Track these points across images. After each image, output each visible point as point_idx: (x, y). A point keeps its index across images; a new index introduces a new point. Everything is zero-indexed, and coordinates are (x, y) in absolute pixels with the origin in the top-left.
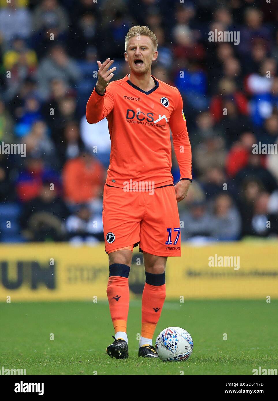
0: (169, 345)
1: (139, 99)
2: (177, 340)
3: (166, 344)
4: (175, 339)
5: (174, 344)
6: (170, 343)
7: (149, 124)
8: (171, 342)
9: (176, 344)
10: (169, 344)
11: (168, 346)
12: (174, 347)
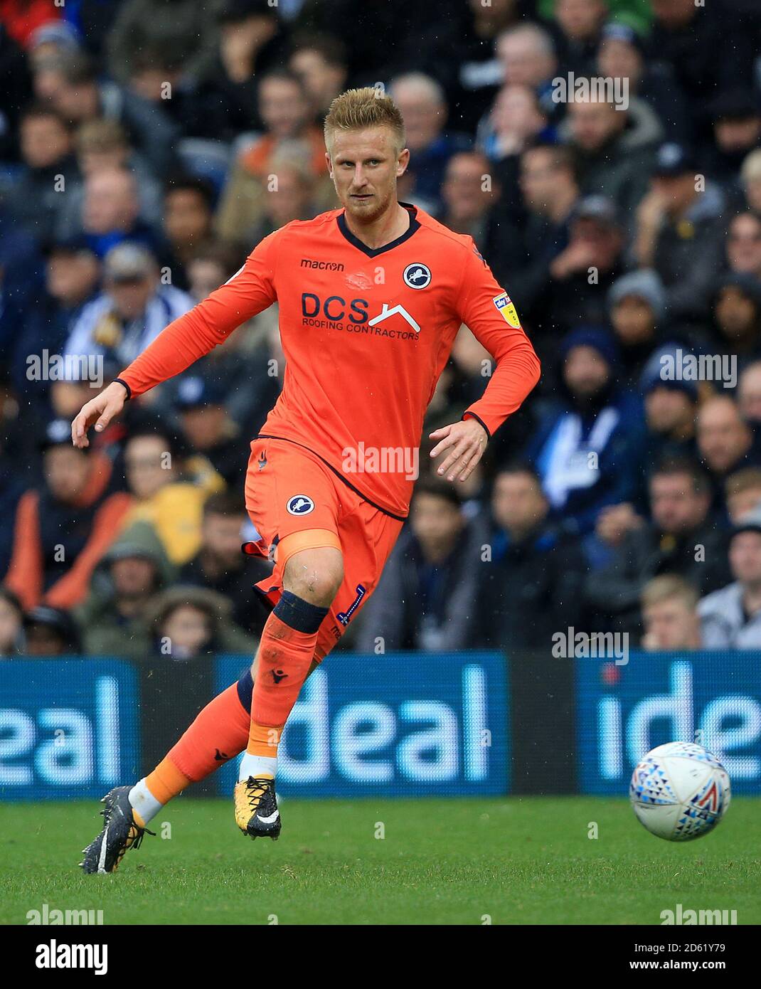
0: (654, 795)
1: (341, 267)
2: (661, 773)
3: (645, 798)
4: (656, 773)
5: (661, 785)
6: (652, 789)
7: (357, 329)
8: (652, 786)
9: (665, 781)
10: (651, 792)
11: (653, 800)
12: (664, 791)
